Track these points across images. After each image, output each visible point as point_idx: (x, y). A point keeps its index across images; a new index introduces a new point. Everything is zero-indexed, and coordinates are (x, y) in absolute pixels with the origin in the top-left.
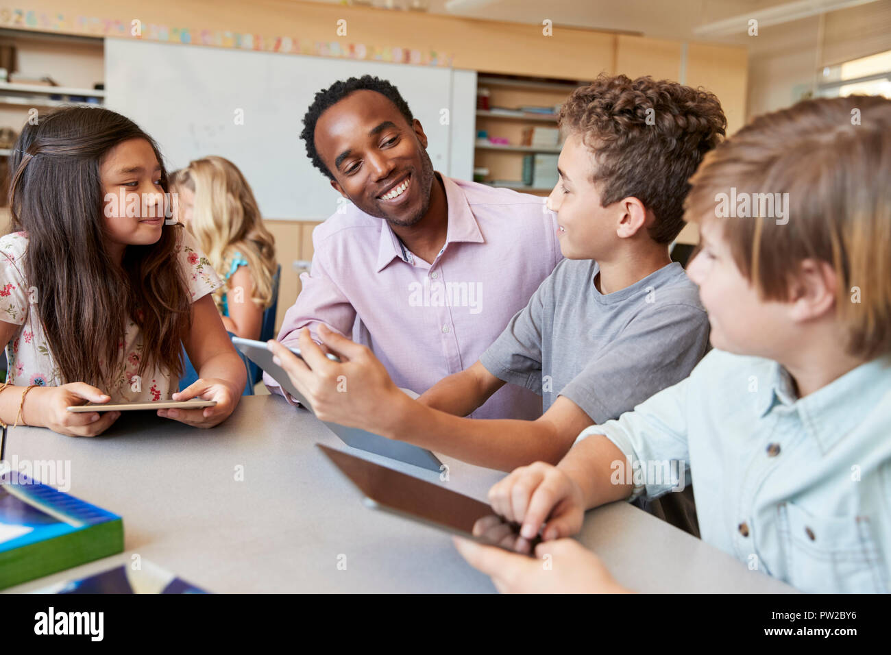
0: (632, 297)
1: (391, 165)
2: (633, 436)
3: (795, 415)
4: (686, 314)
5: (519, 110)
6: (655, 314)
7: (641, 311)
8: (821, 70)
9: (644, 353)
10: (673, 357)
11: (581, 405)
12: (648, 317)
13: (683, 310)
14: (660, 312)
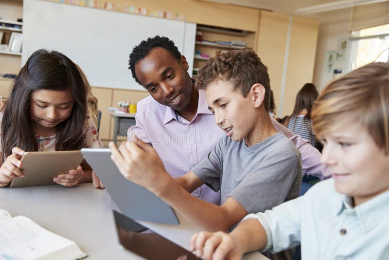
0: (261, 148)
1: (171, 89)
2: (271, 222)
3: (354, 214)
4: (288, 156)
5: (215, 42)
6: (273, 157)
7: (267, 155)
8: (351, 32)
9: (269, 175)
10: (281, 177)
11: (240, 202)
12: (270, 158)
13: (287, 154)
14: (276, 156)
